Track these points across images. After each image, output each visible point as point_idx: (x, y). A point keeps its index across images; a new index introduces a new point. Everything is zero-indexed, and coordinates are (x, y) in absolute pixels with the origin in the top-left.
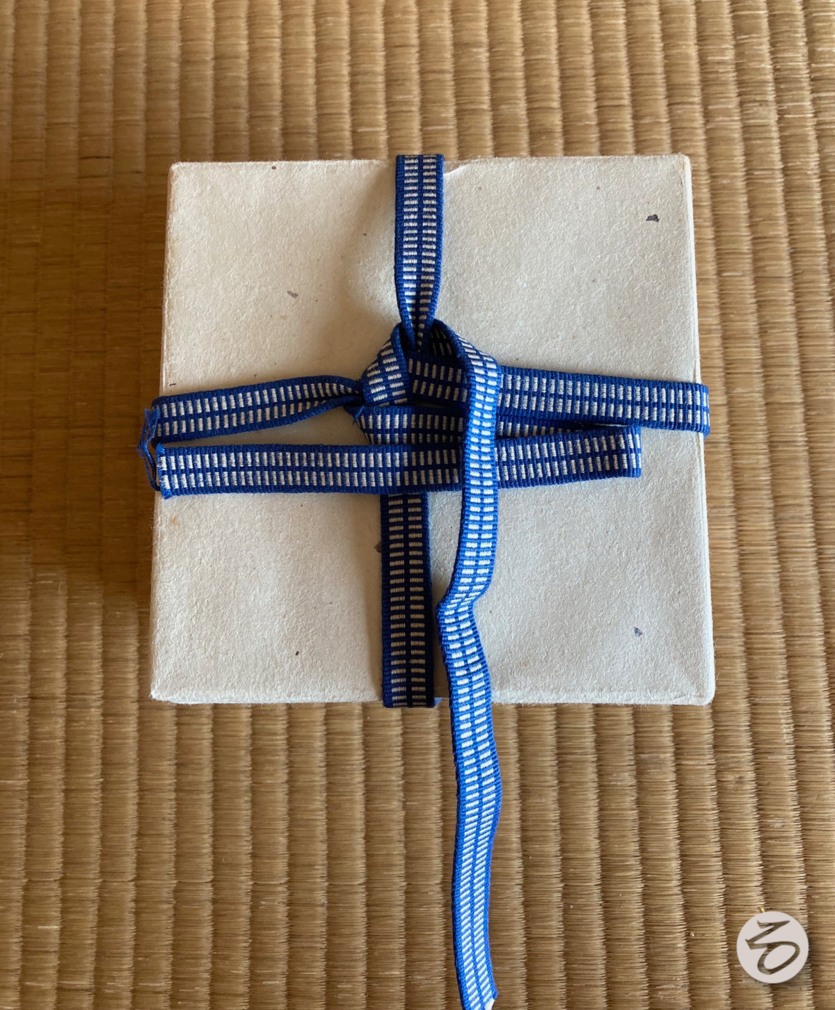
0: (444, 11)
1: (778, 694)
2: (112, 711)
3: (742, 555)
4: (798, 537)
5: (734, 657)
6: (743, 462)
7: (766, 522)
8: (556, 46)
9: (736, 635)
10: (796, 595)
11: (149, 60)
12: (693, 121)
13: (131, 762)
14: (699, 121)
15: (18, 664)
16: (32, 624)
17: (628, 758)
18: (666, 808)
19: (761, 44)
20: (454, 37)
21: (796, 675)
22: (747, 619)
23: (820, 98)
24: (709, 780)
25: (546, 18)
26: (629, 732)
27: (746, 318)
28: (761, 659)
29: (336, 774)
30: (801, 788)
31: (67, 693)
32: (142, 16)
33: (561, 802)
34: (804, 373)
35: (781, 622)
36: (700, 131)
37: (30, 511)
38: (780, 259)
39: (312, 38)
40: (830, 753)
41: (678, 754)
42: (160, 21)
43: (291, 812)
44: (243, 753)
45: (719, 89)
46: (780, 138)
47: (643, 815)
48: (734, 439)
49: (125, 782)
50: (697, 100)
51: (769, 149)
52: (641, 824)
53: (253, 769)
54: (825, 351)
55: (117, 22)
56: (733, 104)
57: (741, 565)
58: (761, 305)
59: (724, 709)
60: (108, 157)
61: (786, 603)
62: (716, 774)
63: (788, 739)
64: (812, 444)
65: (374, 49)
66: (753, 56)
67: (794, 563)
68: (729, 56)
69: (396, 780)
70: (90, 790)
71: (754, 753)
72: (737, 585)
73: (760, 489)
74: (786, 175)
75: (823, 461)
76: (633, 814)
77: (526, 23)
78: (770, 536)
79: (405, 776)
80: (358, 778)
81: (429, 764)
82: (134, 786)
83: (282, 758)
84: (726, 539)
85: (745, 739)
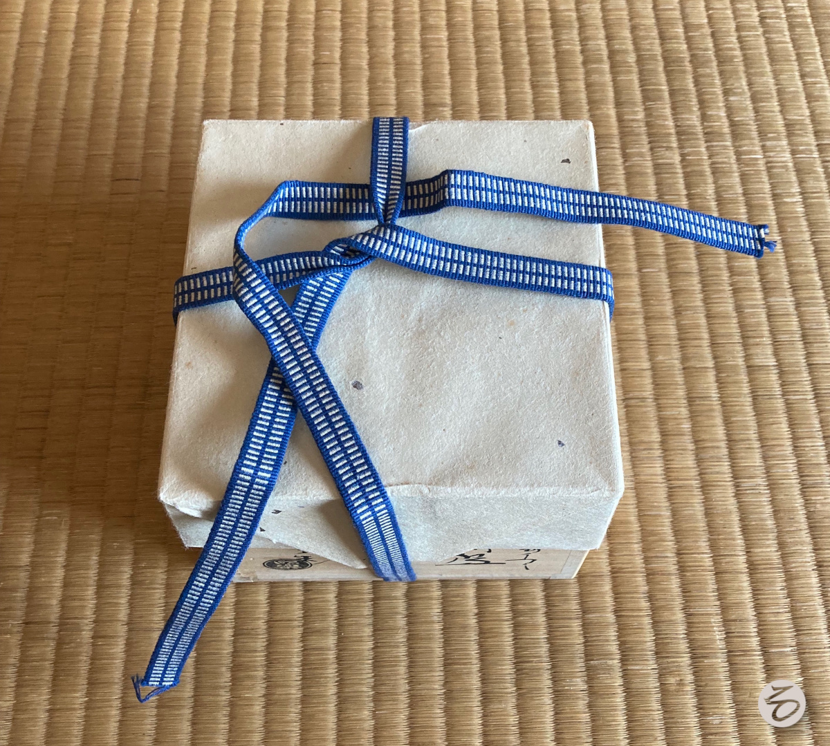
0: (416, 82)
1: (710, 606)
2: (103, 633)
3: (671, 488)
4: (718, 473)
5: (669, 574)
6: (668, 413)
7: (690, 461)
8: (505, 107)
9: (669, 555)
10: (719, 521)
11: (176, 111)
12: (615, 160)
13: (117, 681)
14: (619, 161)
15: (17, 592)
16: (33, 556)
17: (580, 664)
18: (615, 710)
19: (664, 108)
20: (425, 99)
21: (725, 589)
22: (678, 542)
23: (712, 146)
24: (653, 683)
25: (497, 88)
26: (579, 642)
27: (664, 302)
28: (694, 575)
29: (310, 687)
30: (735, 687)
31: (61, 618)
32: (173, 80)
33: (520, 708)
34: (713, 345)
35: (708, 543)
36: (621, 168)
37: (42, 458)
38: (689, 259)
39: (311, 98)
40: (759, 655)
41: (624, 660)
42: (187, 84)
43: (267, 724)
44: (224, 669)
45: (634, 138)
46: (684, 173)
47: (594, 718)
48: (658, 396)
49: (109, 701)
50: (617, 145)
51: (675, 180)
52: (593, 727)
53: (233, 685)
54: (730, 328)
55: (152, 84)
56: (645, 149)
57: (670, 497)
58: (675, 293)
59: (663, 619)
60: (137, 180)
61: (711, 528)
62: (659, 678)
63: (721, 645)
64: (724, 399)
65: (360, 106)
66: (659, 116)
67: (716, 494)
68: (641, 116)
69: (367, 690)
70: (74, 709)
71: (692, 658)
72: (668, 513)
73: (682, 435)
74: (690, 199)
75: (734, 412)
76: (585, 717)
77: (482, 91)
78: (694, 473)
79: (375, 687)
80: (332, 690)
81: (396, 675)
82: (117, 703)
83: (261, 673)
84: (655, 475)
85: (683, 646)
